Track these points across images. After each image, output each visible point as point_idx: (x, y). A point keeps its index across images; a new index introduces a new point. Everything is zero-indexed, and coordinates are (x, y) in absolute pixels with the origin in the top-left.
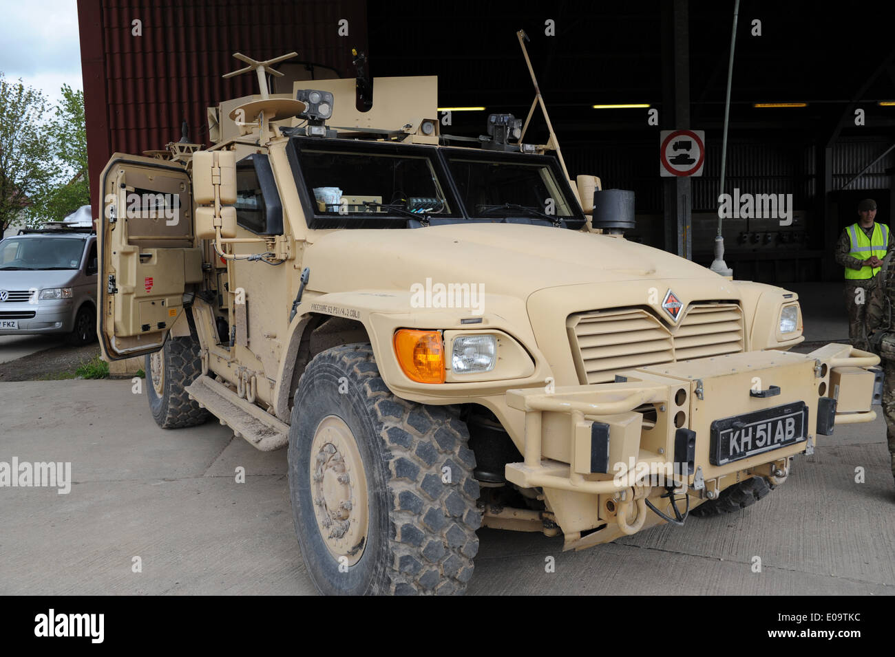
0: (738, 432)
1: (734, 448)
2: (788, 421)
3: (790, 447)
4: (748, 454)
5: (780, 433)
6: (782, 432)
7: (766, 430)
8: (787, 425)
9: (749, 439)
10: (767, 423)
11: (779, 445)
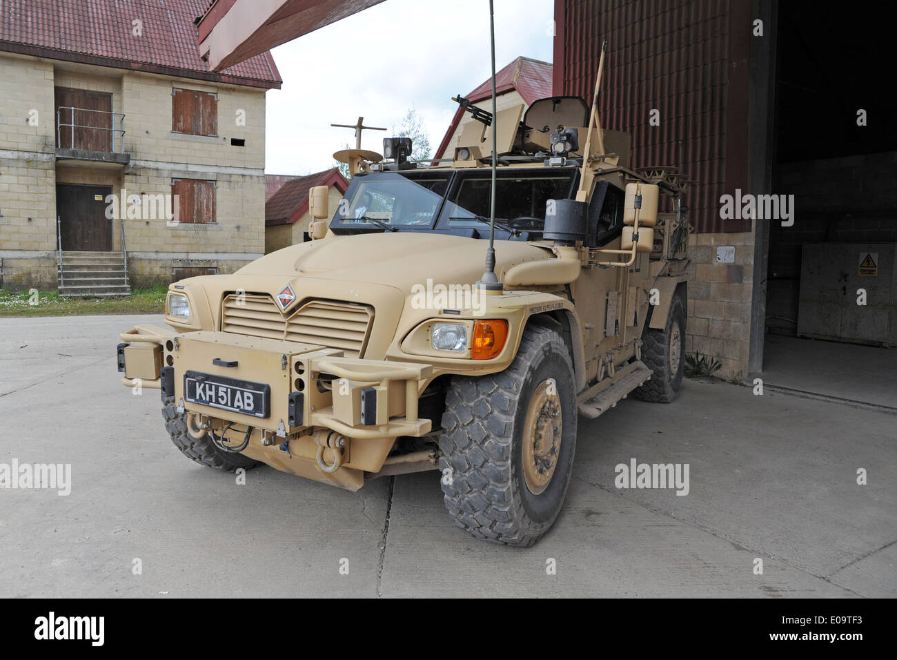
0: (202, 385)
1: (200, 395)
2: (246, 395)
3: (248, 417)
4: (211, 404)
5: (239, 401)
6: (241, 400)
7: (226, 393)
8: (245, 398)
9: (213, 393)
10: (227, 388)
11: (238, 410)
